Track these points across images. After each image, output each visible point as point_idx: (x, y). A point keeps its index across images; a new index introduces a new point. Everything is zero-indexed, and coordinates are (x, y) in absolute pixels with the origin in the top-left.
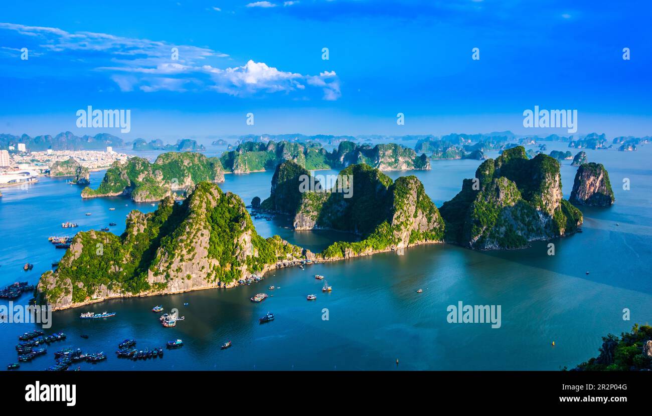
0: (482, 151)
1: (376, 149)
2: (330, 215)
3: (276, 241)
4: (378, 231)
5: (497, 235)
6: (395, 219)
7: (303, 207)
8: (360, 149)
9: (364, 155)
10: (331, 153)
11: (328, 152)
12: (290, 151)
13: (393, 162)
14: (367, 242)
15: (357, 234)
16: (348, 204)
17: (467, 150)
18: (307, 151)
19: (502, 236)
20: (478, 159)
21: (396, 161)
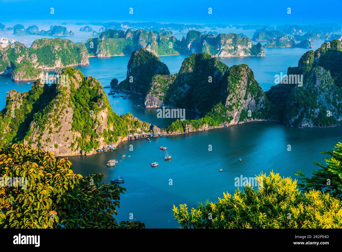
0: (310, 40)
1: (219, 38)
2: (175, 96)
3: (128, 118)
4: (214, 111)
5: (312, 115)
6: (229, 101)
7: (152, 88)
8: (205, 37)
9: (208, 43)
10: (181, 41)
11: (178, 39)
12: (145, 38)
13: (233, 49)
14: (204, 120)
15: (197, 112)
16: (191, 87)
17: (297, 40)
18: (159, 39)
19: (316, 116)
20: (306, 48)
21: (236, 49)
